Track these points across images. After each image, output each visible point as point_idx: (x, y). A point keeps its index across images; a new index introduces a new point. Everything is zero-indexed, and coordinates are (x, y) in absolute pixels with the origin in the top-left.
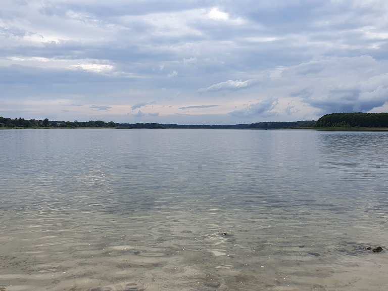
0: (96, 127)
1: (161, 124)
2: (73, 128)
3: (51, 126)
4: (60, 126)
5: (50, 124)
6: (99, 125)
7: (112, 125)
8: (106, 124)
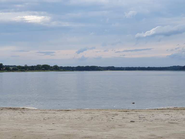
0: (43, 70)
1: (100, 67)
2: (24, 71)
3: (5, 70)
4: (12, 70)
5: (4, 68)
6: (46, 68)
7: (56, 68)
8: (51, 67)
